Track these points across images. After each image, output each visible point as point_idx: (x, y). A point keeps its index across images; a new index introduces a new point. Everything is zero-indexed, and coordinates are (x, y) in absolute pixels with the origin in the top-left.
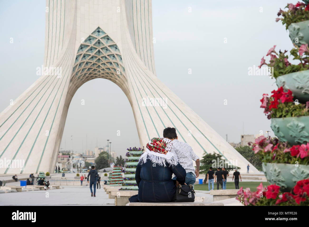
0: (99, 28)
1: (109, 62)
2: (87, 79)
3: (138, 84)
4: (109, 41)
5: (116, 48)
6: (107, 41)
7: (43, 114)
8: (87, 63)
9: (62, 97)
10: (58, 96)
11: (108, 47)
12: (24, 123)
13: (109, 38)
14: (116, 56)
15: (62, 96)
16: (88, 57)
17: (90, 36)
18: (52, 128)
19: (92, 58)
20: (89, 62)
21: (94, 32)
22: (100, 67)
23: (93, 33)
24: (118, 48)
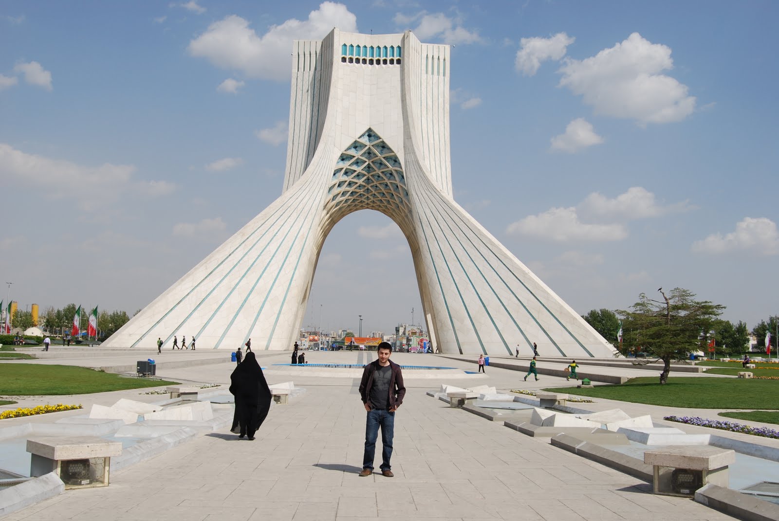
0: (370, 130)
1: (383, 183)
2: (349, 209)
3: (429, 214)
4: (385, 150)
5: (395, 161)
6: (382, 151)
7: (280, 257)
8: (350, 184)
9: (310, 232)
10: (305, 230)
11: (383, 159)
12: (250, 268)
13: (386, 146)
14: (395, 174)
15: (311, 230)
16: (352, 174)
17: (356, 142)
18: (294, 279)
19: (358, 175)
20: (354, 182)
21: (363, 135)
22: (369, 191)
23: (361, 137)
24: (399, 160)
